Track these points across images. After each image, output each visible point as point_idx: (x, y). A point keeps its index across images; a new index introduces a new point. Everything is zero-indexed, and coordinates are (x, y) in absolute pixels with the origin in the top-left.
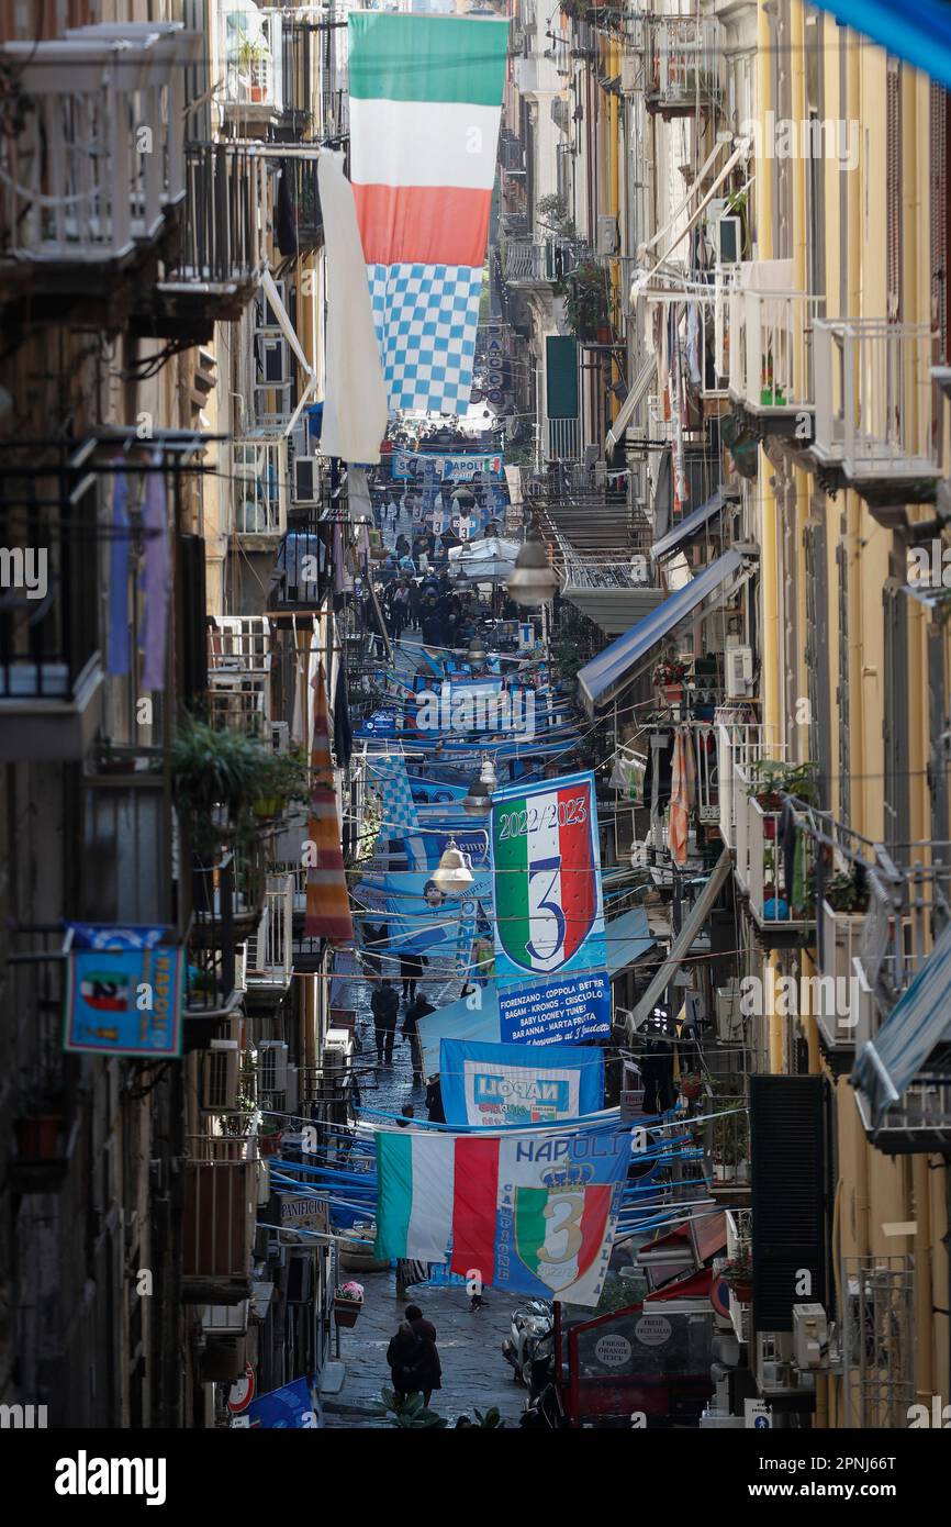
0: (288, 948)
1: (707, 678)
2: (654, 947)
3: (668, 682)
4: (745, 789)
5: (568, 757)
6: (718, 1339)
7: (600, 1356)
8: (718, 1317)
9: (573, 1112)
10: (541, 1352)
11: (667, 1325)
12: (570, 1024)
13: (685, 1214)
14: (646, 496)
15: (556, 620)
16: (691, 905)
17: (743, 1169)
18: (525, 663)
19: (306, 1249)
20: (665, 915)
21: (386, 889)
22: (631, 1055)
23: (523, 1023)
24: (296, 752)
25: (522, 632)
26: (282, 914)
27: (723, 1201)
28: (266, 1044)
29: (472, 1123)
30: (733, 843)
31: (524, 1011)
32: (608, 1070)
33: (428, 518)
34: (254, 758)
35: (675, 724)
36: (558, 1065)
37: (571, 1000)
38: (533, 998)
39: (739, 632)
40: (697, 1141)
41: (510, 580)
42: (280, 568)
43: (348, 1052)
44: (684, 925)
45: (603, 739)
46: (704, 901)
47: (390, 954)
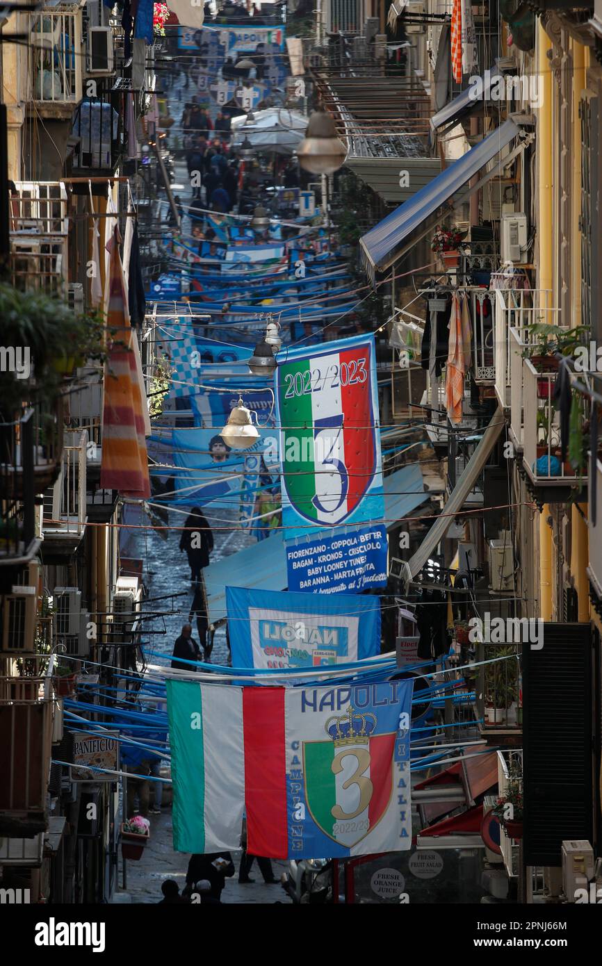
0: (82, 499)
1: (483, 245)
2: (428, 501)
3: (446, 249)
4: (520, 352)
5: (347, 320)
6: (488, 873)
7: (375, 888)
8: (488, 852)
9: (352, 656)
10: (318, 884)
11: (439, 859)
12: (353, 573)
13: (456, 754)
14: (426, 68)
15: (336, 189)
16: (466, 462)
17: (514, 712)
18: (305, 229)
19: (96, 785)
20: (439, 471)
21: (173, 444)
22: (407, 603)
23: (310, 573)
24: (94, 314)
25: (302, 199)
26: (77, 468)
27: (495, 742)
28: (61, 590)
29: (257, 667)
30: (508, 402)
31: (310, 562)
32: (383, 617)
33: (213, 88)
34: (58, 318)
35: (453, 288)
36: (337, 612)
37: (353, 552)
38: (320, 549)
39: (515, 200)
40: (469, 684)
41: (301, 149)
42: (75, 135)
43: (137, 599)
44: (458, 481)
45: (380, 303)
46: (477, 458)
47: (177, 506)
